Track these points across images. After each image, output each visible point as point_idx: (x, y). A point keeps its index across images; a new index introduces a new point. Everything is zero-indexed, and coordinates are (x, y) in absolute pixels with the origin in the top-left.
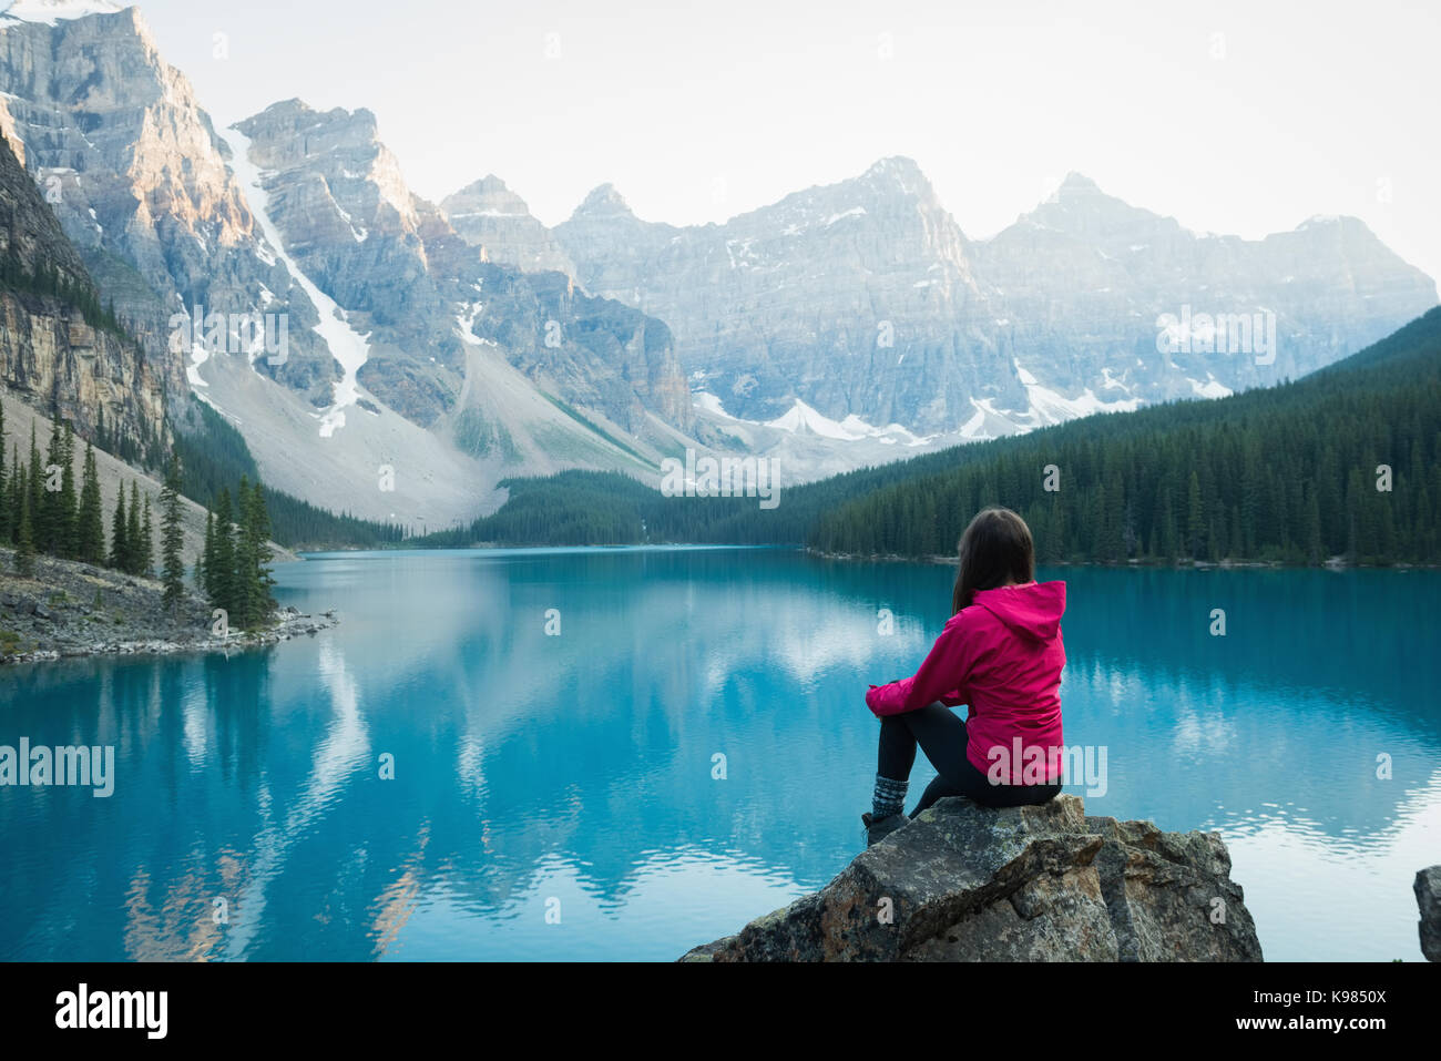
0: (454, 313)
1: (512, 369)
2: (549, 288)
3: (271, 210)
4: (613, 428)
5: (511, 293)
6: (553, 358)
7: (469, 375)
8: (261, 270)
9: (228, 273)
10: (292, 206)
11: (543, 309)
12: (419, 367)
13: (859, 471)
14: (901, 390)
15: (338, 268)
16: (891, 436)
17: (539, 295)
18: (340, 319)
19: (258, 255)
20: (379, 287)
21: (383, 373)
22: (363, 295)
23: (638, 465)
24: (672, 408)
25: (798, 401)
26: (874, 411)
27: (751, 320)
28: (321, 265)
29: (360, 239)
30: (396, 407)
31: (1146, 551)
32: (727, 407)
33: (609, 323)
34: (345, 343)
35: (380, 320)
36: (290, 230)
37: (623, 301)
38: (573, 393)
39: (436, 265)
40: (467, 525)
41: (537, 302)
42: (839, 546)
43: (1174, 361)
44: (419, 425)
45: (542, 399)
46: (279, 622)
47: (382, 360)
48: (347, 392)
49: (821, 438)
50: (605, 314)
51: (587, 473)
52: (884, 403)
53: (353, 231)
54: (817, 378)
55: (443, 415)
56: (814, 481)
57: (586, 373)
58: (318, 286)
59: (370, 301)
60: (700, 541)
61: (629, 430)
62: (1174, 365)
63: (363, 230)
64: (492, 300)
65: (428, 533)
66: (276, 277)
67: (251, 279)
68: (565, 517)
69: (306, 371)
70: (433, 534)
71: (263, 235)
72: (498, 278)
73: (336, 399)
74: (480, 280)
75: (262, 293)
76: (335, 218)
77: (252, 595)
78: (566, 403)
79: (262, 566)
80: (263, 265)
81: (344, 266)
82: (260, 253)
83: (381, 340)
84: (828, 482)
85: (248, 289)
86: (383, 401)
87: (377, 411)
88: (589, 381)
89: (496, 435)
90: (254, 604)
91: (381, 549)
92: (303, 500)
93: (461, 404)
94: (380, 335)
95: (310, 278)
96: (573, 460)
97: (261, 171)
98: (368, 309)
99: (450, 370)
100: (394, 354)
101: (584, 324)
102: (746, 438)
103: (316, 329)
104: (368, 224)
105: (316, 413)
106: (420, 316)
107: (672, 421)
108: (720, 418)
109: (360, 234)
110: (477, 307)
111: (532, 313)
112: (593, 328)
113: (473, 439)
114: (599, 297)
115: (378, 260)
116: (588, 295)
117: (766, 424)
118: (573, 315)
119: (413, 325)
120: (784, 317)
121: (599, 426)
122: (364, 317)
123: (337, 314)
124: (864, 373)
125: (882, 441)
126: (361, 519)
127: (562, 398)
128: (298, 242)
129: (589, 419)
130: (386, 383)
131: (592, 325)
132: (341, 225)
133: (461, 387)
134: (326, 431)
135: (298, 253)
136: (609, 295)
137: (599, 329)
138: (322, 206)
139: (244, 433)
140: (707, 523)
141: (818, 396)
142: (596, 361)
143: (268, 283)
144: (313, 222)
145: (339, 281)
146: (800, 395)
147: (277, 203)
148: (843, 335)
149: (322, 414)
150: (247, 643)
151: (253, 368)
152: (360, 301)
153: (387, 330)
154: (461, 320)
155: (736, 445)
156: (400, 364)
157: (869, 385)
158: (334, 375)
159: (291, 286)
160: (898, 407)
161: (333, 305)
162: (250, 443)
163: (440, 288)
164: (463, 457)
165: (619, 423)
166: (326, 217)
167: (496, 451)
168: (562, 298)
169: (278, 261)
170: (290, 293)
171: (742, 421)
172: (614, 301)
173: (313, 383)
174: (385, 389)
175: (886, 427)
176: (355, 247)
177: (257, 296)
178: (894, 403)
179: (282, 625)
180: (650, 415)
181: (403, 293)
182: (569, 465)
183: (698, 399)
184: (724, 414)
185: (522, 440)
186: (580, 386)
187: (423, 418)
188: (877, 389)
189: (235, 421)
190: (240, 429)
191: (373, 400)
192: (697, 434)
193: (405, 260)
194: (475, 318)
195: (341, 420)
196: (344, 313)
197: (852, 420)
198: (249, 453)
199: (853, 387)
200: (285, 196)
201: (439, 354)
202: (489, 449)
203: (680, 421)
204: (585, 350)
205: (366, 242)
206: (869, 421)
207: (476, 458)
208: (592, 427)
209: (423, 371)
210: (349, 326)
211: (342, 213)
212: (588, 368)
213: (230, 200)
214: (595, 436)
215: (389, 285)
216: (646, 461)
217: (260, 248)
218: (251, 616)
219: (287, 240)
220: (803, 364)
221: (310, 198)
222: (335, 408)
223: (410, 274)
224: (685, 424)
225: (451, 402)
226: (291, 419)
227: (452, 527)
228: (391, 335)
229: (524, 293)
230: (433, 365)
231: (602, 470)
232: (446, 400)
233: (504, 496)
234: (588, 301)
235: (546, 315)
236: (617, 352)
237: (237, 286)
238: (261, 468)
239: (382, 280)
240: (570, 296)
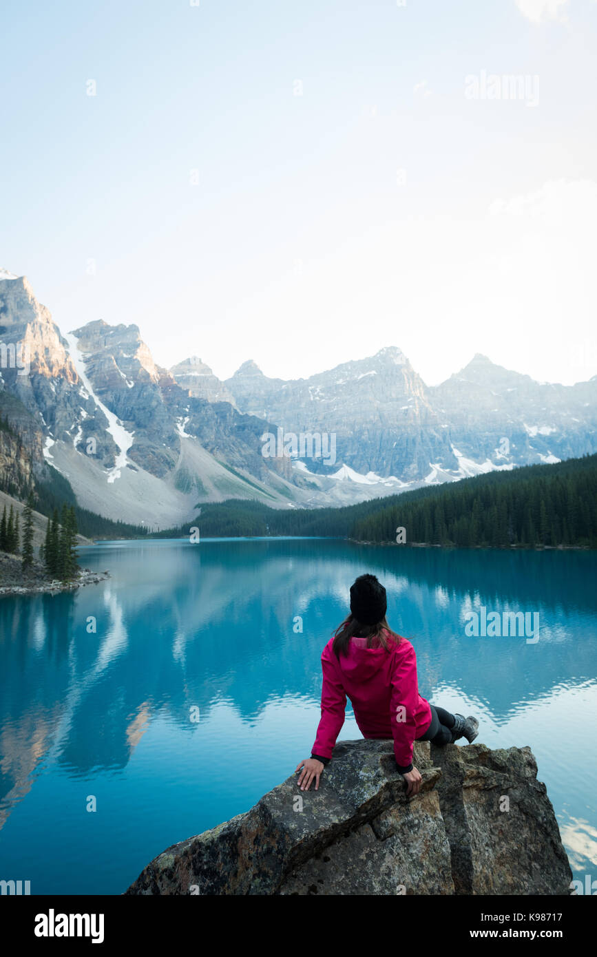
0: (175, 422)
1: (204, 450)
2: (222, 410)
3: (88, 372)
4: (252, 478)
5: (203, 412)
6: (223, 444)
7: (182, 452)
8: (82, 402)
9: (65, 403)
10: (98, 371)
11: (219, 421)
12: (157, 448)
13: (374, 500)
14: (395, 460)
15: (119, 400)
16: (391, 482)
17: (217, 413)
18: (120, 425)
19: (80, 394)
20: (139, 409)
21: (140, 451)
22: (131, 413)
23: (265, 497)
24: (282, 468)
25: (344, 465)
26: (382, 470)
27: (321, 425)
28: (110, 398)
29: (130, 386)
30: (145, 468)
31: (519, 540)
32: (309, 468)
33: (251, 427)
34: (122, 437)
35: (139, 425)
36: (96, 382)
37: (258, 416)
38: (233, 461)
39: (167, 399)
40: (180, 527)
41: (216, 417)
42: (364, 538)
43: (531, 445)
44: (157, 477)
45: (218, 465)
46: (80, 577)
47: (140, 445)
48: (122, 460)
49: (355, 484)
50: (248, 423)
51: (239, 500)
52: (387, 466)
53: (127, 382)
54: (354, 454)
55: (169, 472)
56: (352, 505)
57: (239, 451)
58: (109, 409)
59: (134, 416)
60: (296, 535)
61: (261, 479)
62: (531, 447)
63: (132, 382)
64: (194, 416)
65: (160, 531)
66: (89, 405)
67: (77, 406)
68: (228, 523)
69: (102, 450)
70: (163, 531)
71: (83, 384)
72: (197, 405)
73: (116, 464)
74: (188, 406)
75: (82, 413)
76: (118, 376)
77: (67, 563)
78: (230, 466)
79: (73, 548)
80: (83, 398)
81: (122, 400)
82: (81, 393)
83: (140, 435)
84: (359, 505)
85: (75, 410)
86: (139, 465)
87: (136, 470)
88: (241, 456)
89: (195, 482)
90: (68, 568)
91: (136, 539)
92: (98, 514)
93: (178, 467)
94: (139, 433)
95: (105, 405)
96: (233, 494)
97: (83, 354)
98: (133, 420)
99: (173, 450)
100: (146, 442)
101: (239, 427)
102: (319, 483)
103: (108, 430)
104: (134, 379)
105: (106, 471)
106: (158, 424)
107: (282, 475)
108: (305, 473)
109: (130, 383)
110: (187, 419)
111: (213, 422)
112: (244, 429)
113: (183, 484)
114: (246, 414)
115: (139, 396)
116: (241, 413)
117: (329, 476)
118: (233, 423)
119: (155, 428)
120: (337, 424)
121: (246, 477)
122: (131, 424)
123: (118, 423)
124: (377, 451)
125: (386, 485)
126: (127, 523)
127: (228, 464)
128: (100, 388)
129: (241, 474)
130: (141, 456)
131: (242, 428)
132: (121, 379)
133: (178, 459)
134: (111, 480)
135: (99, 393)
136: (251, 413)
137: (246, 430)
138: (113, 370)
139: (70, 481)
140: (299, 526)
141: (354, 462)
142: (245, 445)
143: (84, 407)
144: (107, 378)
145: (119, 407)
146: (345, 462)
147: (90, 369)
148: (366, 433)
149: (109, 471)
150: (63, 588)
151: (76, 449)
152: (129, 416)
153: (142, 430)
154: (179, 425)
155: (313, 486)
156: (148, 447)
157: (379, 458)
158: (116, 452)
159: (96, 409)
160: (394, 468)
161: (116, 418)
162: (73, 486)
163: (169, 410)
164: (178, 493)
165: (256, 476)
166: (114, 376)
167: (195, 490)
168: (228, 414)
169: (90, 397)
170: (95, 412)
171: (317, 475)
172: (254, 416)
173: (105, 456)
174: (141, 459)
175: (388, 477)
176: (128, 390)
177: (79, 414)
178: (391, 466)
179: (82, 578)
180: (270, 472)
181: (151, 413)
182: (231, 497)
183: (295, 464)
184: (308, 472)
185: (207, 484)
186: (237, 457)
187: (159, 474)
188: (383, 459)
189: (66, 475)
190: (68, 479)
191: (135, 464)
192: (294, 481)
193: (151, 397)
194: (186, 425)
195: (118, 475)
196: (122, 422)
197: (371, 474)
198: (72, 490)
199: (372, 457)
200: (94, 366)
201: (168, 442)
202: (191, 489)
203: (286, 475)
204: (239, 440)
205: (133, 388)
206: (379, 475)
207: (184, 494)
208: (243, 478)
209: (160, 451)
210: (124, 428)
211: (122, 374)
212: (240, 449)
213: (68, 368)
214: (244, 482)
215: (144, 409)
216: (269, 495)
217: (81, 391)
218: (66, 574)
219: (94, 387)
220: (346, 447)
221: (106, 366)
222: (116, 468)
223: (154, 403)
224: (288, 477)
225: (173, 465)
226: (94, 474)
227: (172, 527)
228: (144, 433)
229: (210, 413)
230: (165, 447)
231: (247, 499)
232: (170, 465)
233: (198, 512)
234: (241, 417)
235: (220, 423)
236: (255, 441)
237: (69, 409)
238: (78, 499)
239: (141, 407)
240: (232, 413)
